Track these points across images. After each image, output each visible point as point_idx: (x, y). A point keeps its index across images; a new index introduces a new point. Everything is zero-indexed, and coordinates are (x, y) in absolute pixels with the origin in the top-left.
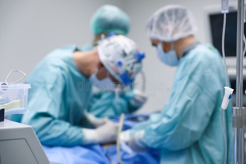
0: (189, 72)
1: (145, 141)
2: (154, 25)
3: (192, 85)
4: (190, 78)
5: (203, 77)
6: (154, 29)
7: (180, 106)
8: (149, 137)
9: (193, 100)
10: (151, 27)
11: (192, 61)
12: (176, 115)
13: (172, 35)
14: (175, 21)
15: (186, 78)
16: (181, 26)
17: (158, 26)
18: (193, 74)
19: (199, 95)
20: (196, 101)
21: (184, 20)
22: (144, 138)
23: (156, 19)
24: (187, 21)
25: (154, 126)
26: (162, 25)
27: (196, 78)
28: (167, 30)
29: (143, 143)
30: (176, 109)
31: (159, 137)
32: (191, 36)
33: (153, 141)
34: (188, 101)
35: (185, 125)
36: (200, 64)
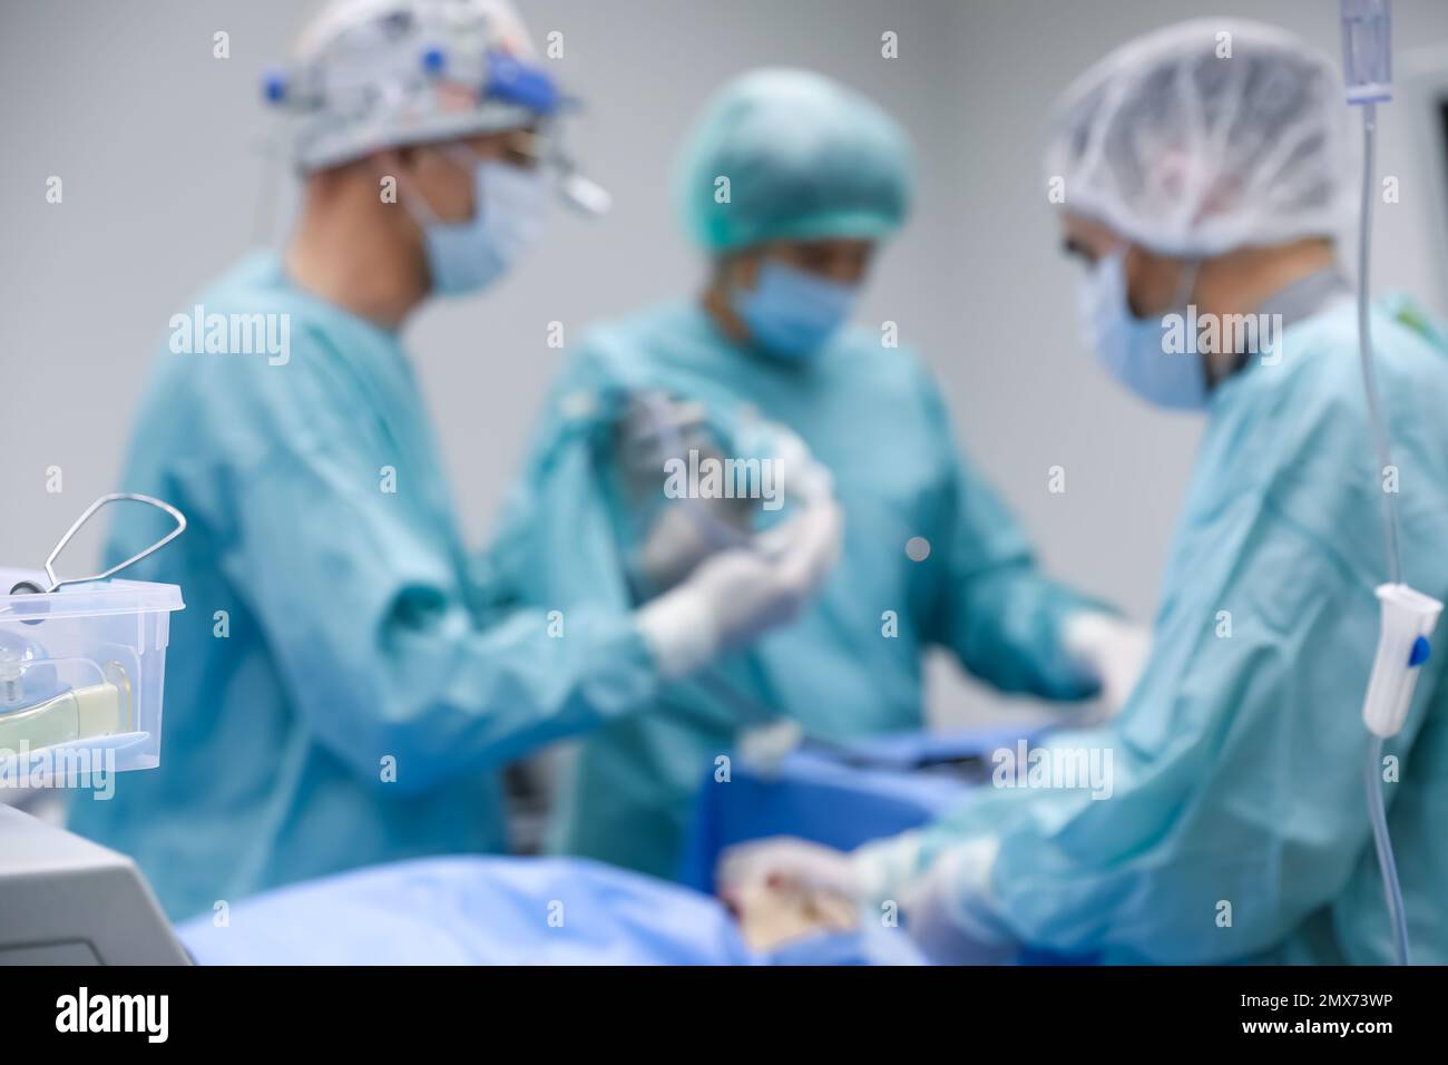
0: (1264, 472)
1: (1003, 908)
2: (1100, 131)
3: (1281, 550)
4: (1272, 506)
5: (1356, 501)
6: (1095, 155)
7: (1208, 683)
8: (1021, 886)
9: (1289, 648)
10: (1081, 142)
11: (1282, 399)
12: (1182, 745)
13: (1197, 221)
14: (1234, 136)
15: (1248, 507)
16: (1266, 170)
17: (1123, 148)
18: (1288, 479)
19: (1330, 616)
20: (1308, 653)
21: (1293, 136)
22: (997, 886)
23: (1117, 96)
24: (1312, 146)
25: (1053, 817)
26: (1148, 145)
27: (1312, 506)
28: (1173, 183)
29: (993, 921)
30: (1180, 706)
31: (1086, 886)
32: (1321, 244)
33: (1047, 907)
34: (1261, 656)
35: (1244, 807)
36: (1332, 414)
